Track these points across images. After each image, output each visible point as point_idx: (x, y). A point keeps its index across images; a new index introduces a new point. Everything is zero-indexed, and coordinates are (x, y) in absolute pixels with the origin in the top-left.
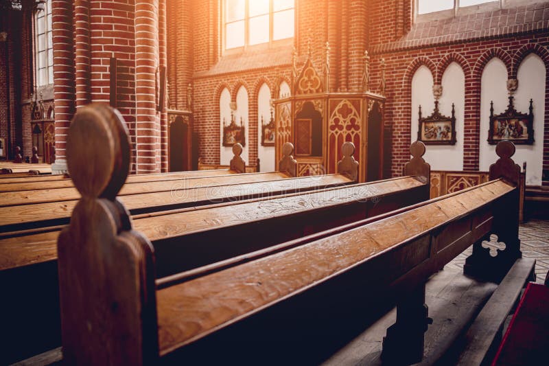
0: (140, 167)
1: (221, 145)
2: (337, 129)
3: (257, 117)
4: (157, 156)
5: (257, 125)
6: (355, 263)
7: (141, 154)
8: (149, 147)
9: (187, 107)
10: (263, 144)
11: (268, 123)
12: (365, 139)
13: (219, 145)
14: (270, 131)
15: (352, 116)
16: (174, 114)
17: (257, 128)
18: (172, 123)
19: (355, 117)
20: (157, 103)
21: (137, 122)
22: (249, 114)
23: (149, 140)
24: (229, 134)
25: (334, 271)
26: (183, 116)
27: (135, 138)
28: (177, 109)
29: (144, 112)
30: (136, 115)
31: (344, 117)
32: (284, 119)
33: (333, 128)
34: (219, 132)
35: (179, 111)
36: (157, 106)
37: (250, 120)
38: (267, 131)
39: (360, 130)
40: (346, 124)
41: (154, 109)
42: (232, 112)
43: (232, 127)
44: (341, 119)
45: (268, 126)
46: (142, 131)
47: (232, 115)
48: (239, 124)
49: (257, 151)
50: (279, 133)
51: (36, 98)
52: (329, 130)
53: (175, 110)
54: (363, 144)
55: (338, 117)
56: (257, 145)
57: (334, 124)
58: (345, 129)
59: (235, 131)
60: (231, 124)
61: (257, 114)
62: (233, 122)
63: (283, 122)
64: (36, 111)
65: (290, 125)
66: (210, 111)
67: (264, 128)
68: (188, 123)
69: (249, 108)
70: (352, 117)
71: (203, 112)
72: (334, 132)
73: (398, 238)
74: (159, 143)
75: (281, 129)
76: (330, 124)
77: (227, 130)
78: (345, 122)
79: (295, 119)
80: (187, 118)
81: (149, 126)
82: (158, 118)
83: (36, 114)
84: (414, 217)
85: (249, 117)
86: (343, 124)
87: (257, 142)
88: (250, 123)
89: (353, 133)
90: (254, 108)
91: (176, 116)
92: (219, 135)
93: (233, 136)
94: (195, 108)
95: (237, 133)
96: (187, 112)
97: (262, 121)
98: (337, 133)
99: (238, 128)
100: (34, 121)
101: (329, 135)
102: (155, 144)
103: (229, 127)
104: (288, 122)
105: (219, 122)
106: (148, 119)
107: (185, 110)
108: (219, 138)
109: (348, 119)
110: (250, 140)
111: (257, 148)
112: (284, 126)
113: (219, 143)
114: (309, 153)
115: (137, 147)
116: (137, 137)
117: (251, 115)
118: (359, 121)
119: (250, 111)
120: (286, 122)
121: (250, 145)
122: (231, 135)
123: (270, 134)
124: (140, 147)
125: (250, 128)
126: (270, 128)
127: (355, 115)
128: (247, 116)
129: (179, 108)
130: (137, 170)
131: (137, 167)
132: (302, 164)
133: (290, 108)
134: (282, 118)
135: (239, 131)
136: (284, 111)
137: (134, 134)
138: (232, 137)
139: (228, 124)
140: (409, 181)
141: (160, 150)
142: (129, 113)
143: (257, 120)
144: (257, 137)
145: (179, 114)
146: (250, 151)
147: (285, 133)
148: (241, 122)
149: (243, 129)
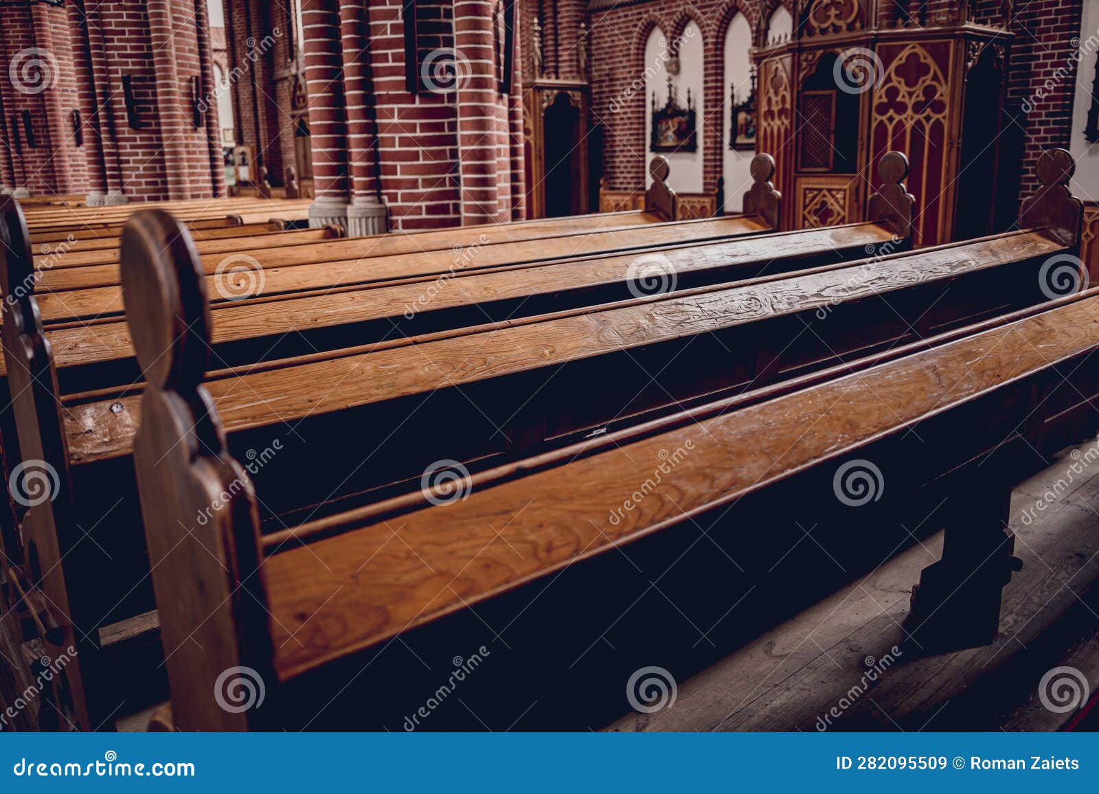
0: (469, 209)
1: (648, 148)
2: (891, 112)
3: (722, 88)
4: (502, 184)
5: (722, 106)
6: (782, 471)
7: (469, 182)
8: (483, 169)
9: (578, 72)
10: (734, 146)
11: (746, 100)
12: (955, 132)
13: (644, 150)
14: (749, 117)
15: (928, 80)
16: (551, 87)
17: (722, 113)
18: (549, 108)
19: (935, 83)
20: (498, 76)
21: (460, 119)
22: (706, 82)
23: (484, 155)
24: (664, 127)
25: (724, 492)
26: (569, 92)
27: (456, 150)
28: (557, 78)
29: (472, 97)
30: (459, 104)
31: (908, 84)
32: (776, 93)
33: (882, 109)
34: (644, 123)
35: (561, 81)
36: (499, 83)
37: (706, 95)
38: (742, 116)
39: (947, 112)
40: (914, 99)
41: (493, 92)
42: (670, 80)
43: (669, 111)
44: (903, 89)
45: (745, 107)
46: (470, 136)
47: (670, 86)
48: (683, 104)
49: (721, 160)
50: (764, 124)
51: (298, 68)
52: (874, 114)
53: (553, 81)
54: (951, 144)
55: (894, 83)
56: (721, 148)
57: (885, 100)
58: (910, 112)
59: (676, 120)
60: (668, 106)
61: (722, 81)
62: (671, 99)
63: (774, 99)
64: (298, 93)
65: (788, 106)
66: (625, 78)
67: (736, 110)
68: (580, 106)
69: (706, 69)
70: (928, 83)
71: (611, 80)
72: (884, 118)
73: (910, 408)
74: (506, 159)
75: (770, 114)
76: (876, 102)
77: (659, 117)
78: (910, 94)
79: (799, 92)
80: (577, 96)
81: (482, 125)
82: (503, 108)
83: (299, 97)
84: (968, 355)
85: (705, 89)
86: (906, 100)
87: (722, 142)
88: (706, 101)
89: (928, 118)
90: (716, 68)
91: (555, 92)
92: (644, 129)
93: (672, 129)
94: (595, 74)
95: (680, 123)
96: (577, 82)
97: (733, 97)
98: (891, 119)
99: (682, 113)
100: (296, 112)
101: (874, 125)
102: (495, 162)
103: (663, 110)
104: (784, 97)
105: (644, 100)
106: (480, 111)
107: (573, 78)
108: (644, 134)
109: (919, 89)
110: (705, 137)
111: (721, 154)
112: (775, 108)
113: (644, 145)
114: (827, 165)
115: (461, 169)
116: (461, 148)
117: (710, 85)
118: (943, 92)
119: (706, 76)
120: (779, 98)
121: (705, 149)
122: (668, 129)
123: (748, 124)
124: (468, 169)
125: (706, 113)
126: (749, 112)
127: (935, 78)
128: (702, 85)
129: (561, 76)
130: (464, 214)
131: (462, 209)
132: (811, 190)
133: (788, 68)
134: (772, 91)
135: (684, 119)
136: (775, 76)
137: (456, 144)
138: (670, 133)
139: (662, 103)
140: (1026, 242)
141: (508, 172)
142: (443, 102)
143: (722, 94)
144: (722, 131)
145: (562, 88)
146: (705, 160)
147: (776, 123)
148: (689, 100)
149: (692, 114)
